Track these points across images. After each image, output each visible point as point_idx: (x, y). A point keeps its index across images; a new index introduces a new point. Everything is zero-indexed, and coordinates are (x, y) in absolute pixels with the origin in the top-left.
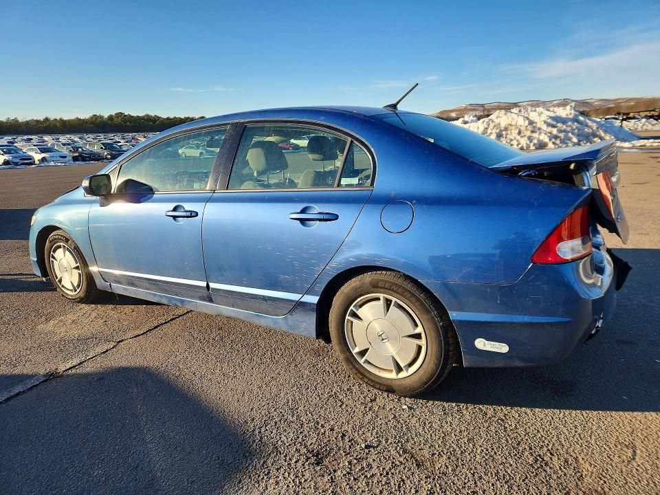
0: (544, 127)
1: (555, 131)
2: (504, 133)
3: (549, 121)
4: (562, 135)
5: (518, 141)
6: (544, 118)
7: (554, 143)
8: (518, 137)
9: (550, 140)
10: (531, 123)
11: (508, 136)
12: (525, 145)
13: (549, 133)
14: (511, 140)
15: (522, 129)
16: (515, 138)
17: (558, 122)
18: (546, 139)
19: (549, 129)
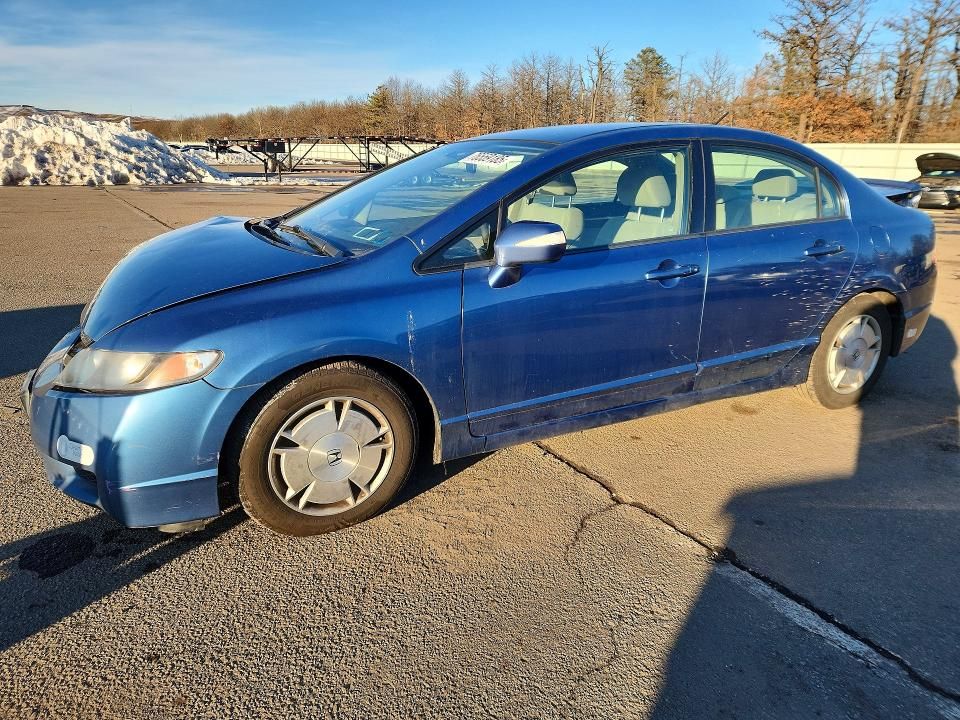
0: (113, 151)
1: (132, 159)
2: (47, 155)
3: (117, 142)
4: (143, 165)
5: (78, 170)
6: (107, 136)
7: (138, 177)
8: (78, 165)
9: (130, 172)
10: (90, 143)
11: (58, 162)
12: (94, 179)
13: (125, 161)
14: (66, 169)
15: (80, 151)
16: (71, 166)
17: (130, 145)
18: (125, 171)
19: (122, 155)
